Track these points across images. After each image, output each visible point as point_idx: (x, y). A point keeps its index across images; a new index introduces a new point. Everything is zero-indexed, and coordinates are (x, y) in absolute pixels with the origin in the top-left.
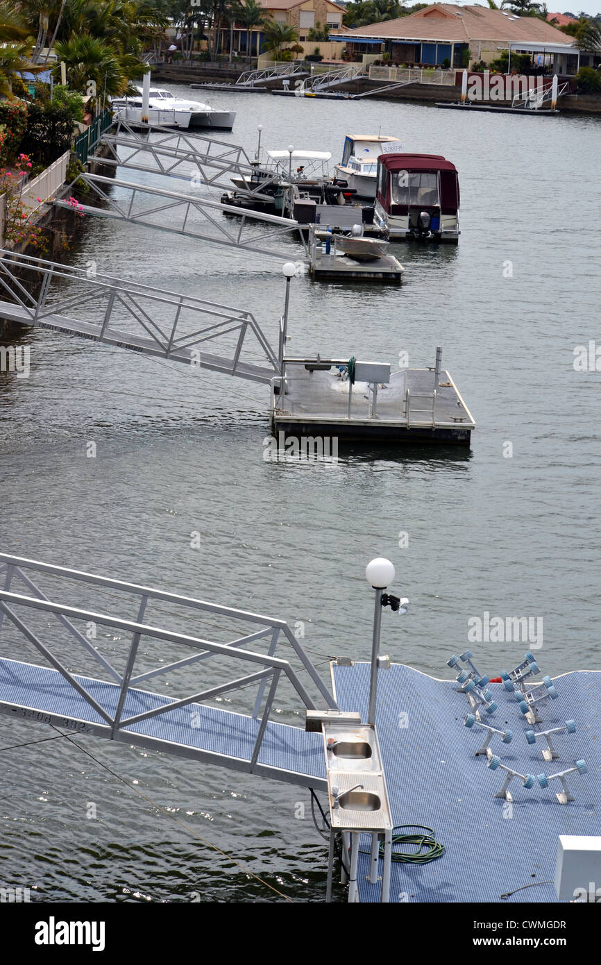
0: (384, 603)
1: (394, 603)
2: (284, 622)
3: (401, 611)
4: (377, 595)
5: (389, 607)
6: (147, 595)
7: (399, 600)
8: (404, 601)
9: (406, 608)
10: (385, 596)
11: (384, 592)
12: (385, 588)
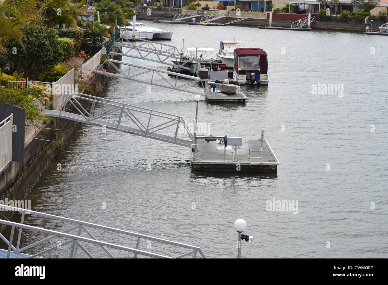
0: (242, 238)
1: (246, 238)
2: (199, 248)
3: (250, 241)
4: (239, 234)
5: (245, 240)
6: (139, 237)
7: (249, 237)
8: (251, 237)
9: (252, 240)
10: (242, 235)
11: (242, 233)
12: (243, 232)
